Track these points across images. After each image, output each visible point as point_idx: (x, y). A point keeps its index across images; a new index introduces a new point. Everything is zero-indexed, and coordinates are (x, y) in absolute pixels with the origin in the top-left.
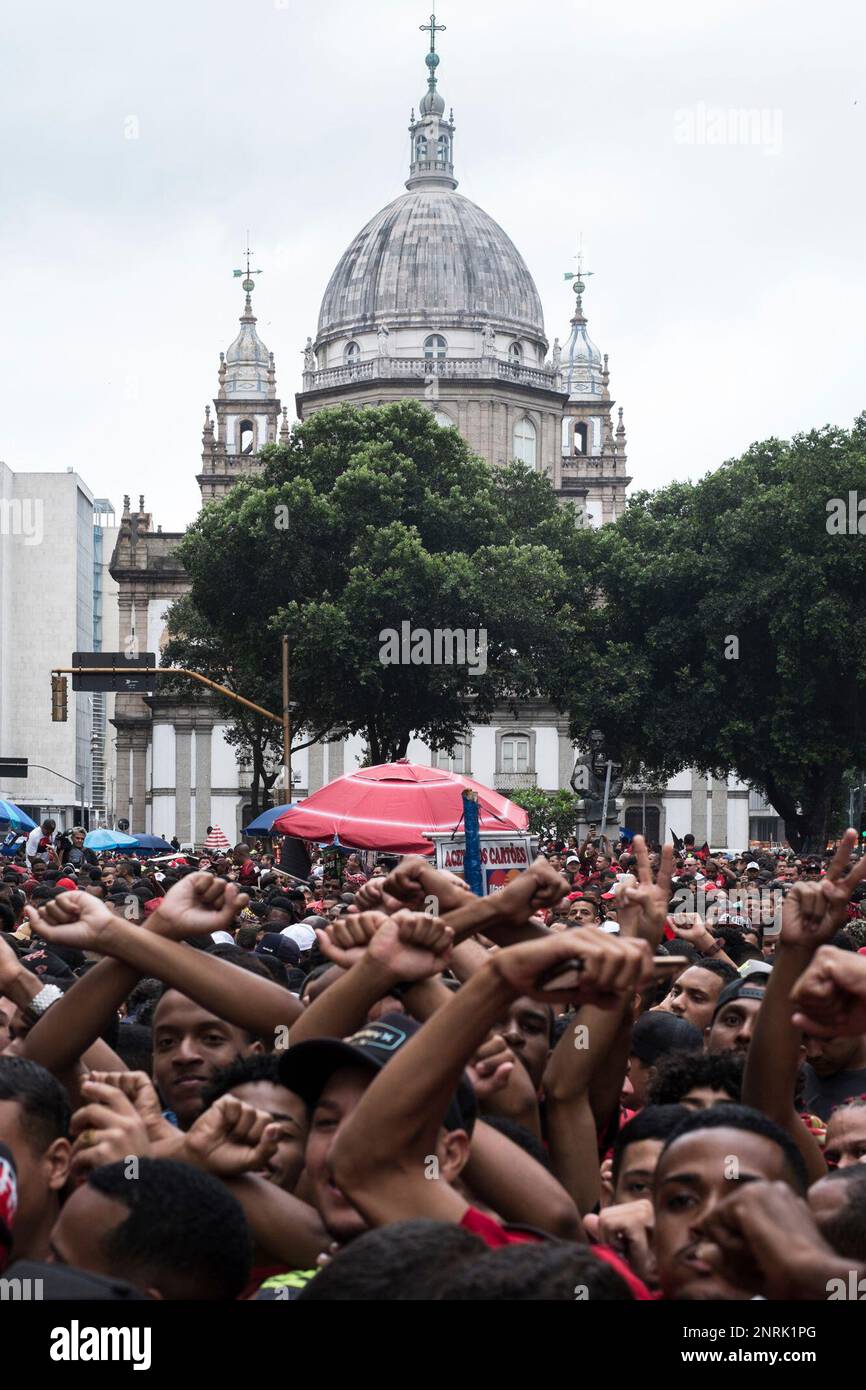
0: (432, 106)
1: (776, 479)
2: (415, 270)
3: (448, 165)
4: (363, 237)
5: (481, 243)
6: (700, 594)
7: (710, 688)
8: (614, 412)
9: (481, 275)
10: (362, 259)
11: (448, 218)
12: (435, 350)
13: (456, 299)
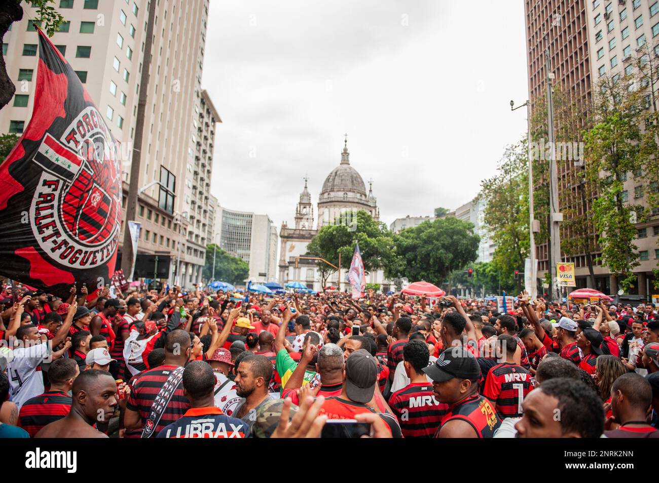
0: (345, 150)
1: (430, 227)
2: (342, 180)
3: (348, 160)
4: (331, 173)
5: (355, 176)
6: (417, 248)
7: (418, 266)
8: (377, 208)
9: (355, 182)
10: (331, 178)
11: (348, 170)
12: (345, 196)
13: (350, 186)
